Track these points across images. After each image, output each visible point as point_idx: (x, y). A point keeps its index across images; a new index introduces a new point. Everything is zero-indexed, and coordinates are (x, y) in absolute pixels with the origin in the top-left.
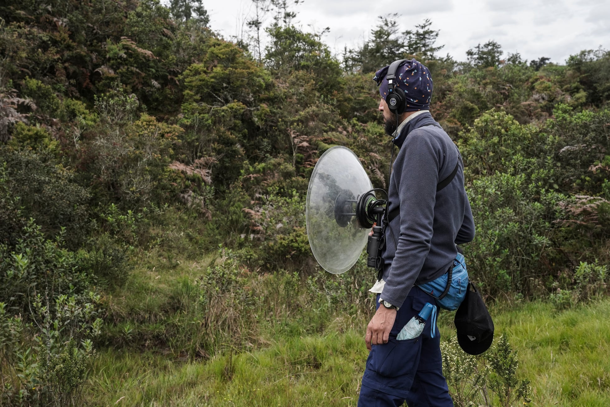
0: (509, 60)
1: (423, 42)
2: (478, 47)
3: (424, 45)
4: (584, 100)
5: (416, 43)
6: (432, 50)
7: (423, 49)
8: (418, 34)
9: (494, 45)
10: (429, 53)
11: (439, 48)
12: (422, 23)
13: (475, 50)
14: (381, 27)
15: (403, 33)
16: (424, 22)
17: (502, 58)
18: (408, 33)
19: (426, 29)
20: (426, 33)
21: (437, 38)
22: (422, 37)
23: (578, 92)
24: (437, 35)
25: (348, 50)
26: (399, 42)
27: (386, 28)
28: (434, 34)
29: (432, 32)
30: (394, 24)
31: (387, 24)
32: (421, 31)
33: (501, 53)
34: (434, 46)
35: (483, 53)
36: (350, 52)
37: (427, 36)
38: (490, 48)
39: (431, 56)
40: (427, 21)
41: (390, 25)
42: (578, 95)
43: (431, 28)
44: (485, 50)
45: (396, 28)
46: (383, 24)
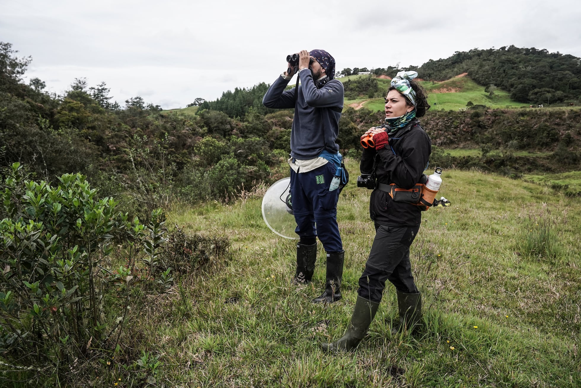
0: (148, 107)
1: (102, 94)
2: (132, 99)
3: (102, 96)
4: (206, 131)
5: (98, 94)
6: (106, 98)
7: (102, 98)
8: (98, 90)
9: (140, 98)
10: (105, 100)
11: (111, 98)
12: (101, 84)
13: (130, 100)
14: (77, 84)
15: (90, 88)
16: (102, 83)
17: (144, 105)
18: (92, 88)
19: (103, 87)
20: (103, 89)
21: (109, 92)
22: (101, 91)
23: (204, 127)
24: (109, 91)
25: (57, 95)
26: (87, 93)
27: (79, 85)
28: (107, 90)
29: (106, 89)
30: (84, 83)
31: (80, 83)
32: (100, 88)
33: (143, 103)
34: (107, 97)
35: (134, 102)
36: (59, 96)
37: (103, 91)
38: (138, 100)
39: (107, 102)
40: (103, 83)
41: (82, 83)
42: (204, 129)
43: (105, 87)
44: (135, 101)
45: (85, 85)
46: (78, 82)
